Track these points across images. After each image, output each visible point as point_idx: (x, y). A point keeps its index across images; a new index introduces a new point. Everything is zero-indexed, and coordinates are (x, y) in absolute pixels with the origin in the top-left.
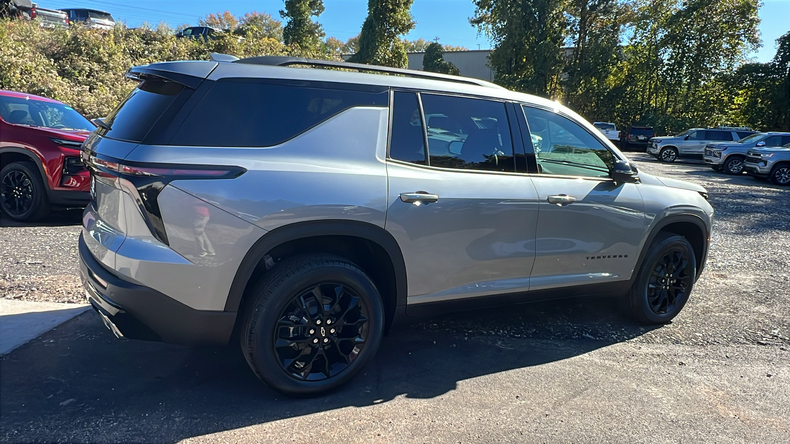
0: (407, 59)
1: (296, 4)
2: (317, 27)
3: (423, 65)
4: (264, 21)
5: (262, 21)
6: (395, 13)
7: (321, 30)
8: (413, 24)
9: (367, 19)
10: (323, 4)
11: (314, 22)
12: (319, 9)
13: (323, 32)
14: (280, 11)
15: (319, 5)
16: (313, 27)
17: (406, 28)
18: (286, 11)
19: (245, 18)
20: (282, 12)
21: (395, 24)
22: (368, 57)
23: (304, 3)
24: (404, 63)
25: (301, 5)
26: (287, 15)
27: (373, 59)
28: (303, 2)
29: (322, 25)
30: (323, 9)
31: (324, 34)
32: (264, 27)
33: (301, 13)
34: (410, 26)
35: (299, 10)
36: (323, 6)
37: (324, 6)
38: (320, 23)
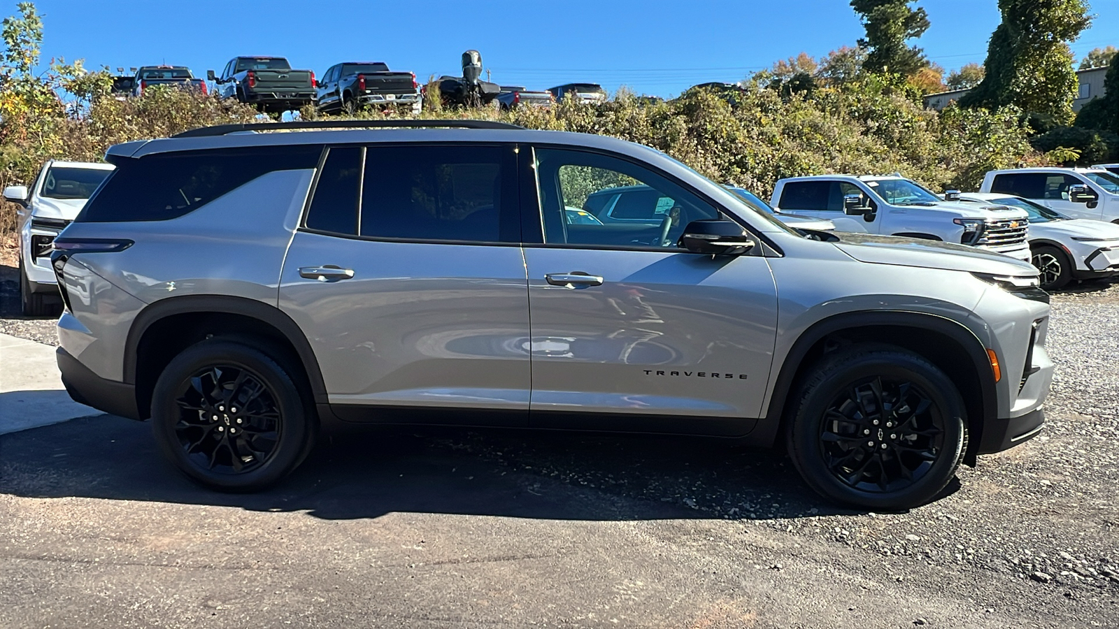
0: (1077, 80)
1: (881, 25)
2: (915, 54)
3: (1106, 85)
4: (857, 57)
5: (854, 58)
6: (1048, 10)
7: (923, 57)
8: (1086, 20)
9: (999, 27)
10: (927, 18)
11: (910, 47)
12: (921, 27)
13: (925, 60)
14: (858, 41)
15: (920, 20)
16: (908, 55)
17: (1072, 29)
18: (867, 39)
19: (829, 58)
20: (861, 42)
21: (1050, 26)
22: (998, 88)
23: (894, 22)
24: (1070, 89)
25: (889, 26)
26: (868, 44)
27: (1008, 89)
28: (892, 21)
29: (922, 50)
30: (926, 25)
31: (928, 63)
32: (857, 67)
33: (888, 37)
34: (1080, 25)
35: (886, 35)
36: (927, 21)
37: (929, 21)
38: (921, 48)
